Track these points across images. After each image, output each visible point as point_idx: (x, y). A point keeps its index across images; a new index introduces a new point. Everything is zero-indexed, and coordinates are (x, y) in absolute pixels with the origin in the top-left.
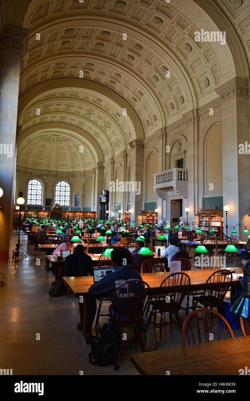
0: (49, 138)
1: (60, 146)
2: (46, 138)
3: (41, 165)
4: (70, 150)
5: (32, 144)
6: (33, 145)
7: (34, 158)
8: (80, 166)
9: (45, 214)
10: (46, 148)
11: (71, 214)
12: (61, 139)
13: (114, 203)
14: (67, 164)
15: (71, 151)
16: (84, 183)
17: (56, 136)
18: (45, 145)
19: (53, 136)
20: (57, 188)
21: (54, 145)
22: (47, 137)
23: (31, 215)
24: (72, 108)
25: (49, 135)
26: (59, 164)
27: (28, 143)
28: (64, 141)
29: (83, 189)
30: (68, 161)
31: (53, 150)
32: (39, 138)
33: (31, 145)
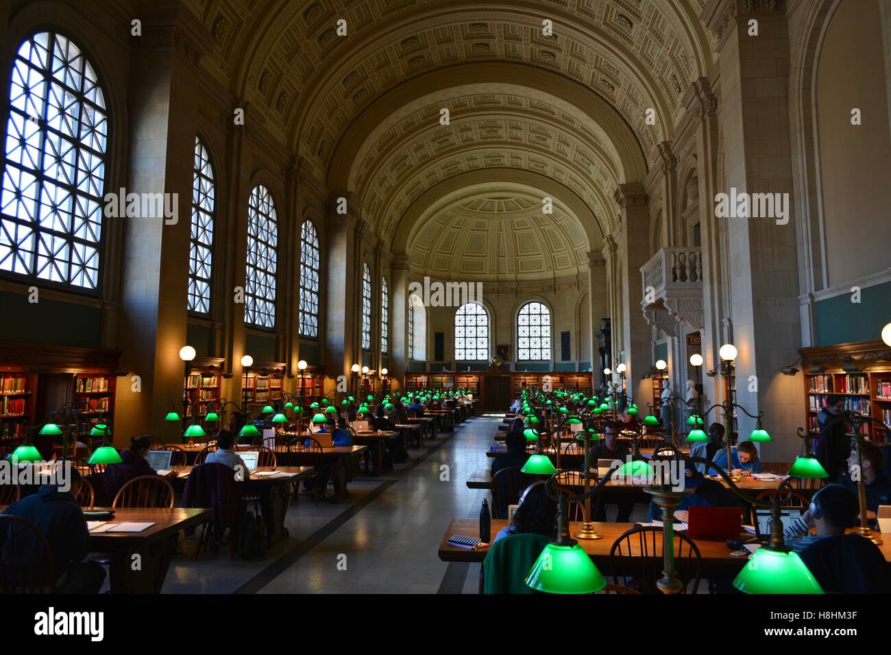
0: (489, 206)
1: (517, 222)
2: (483, 207)
3: (482, 270)
4: (542, 228)
5: (454, 225)
6: (457, 226)
7: (463, 255)
8: (568, 264)
9: (471, 379)
10: (487, 231)
11: (530, 379)
12: (514, 203)
13: (620, 349)
14: (540, 261)
15: (543, 231)
16: (579, 302)
17: (503, 201)
18: (484, 223)
19: (496, 200)
20: (522, 320)
21: (503, 221)
22: (485, 205)
23: (442, 383)
24: (500, 132)
25: (487, 200)
26: (521, 263)
27: (444, 224)
28: (523, 209)
29: (578, 317)
30: (541, 254)
31: (504, 232)
32: (467, 208)
33: (453, 227)
